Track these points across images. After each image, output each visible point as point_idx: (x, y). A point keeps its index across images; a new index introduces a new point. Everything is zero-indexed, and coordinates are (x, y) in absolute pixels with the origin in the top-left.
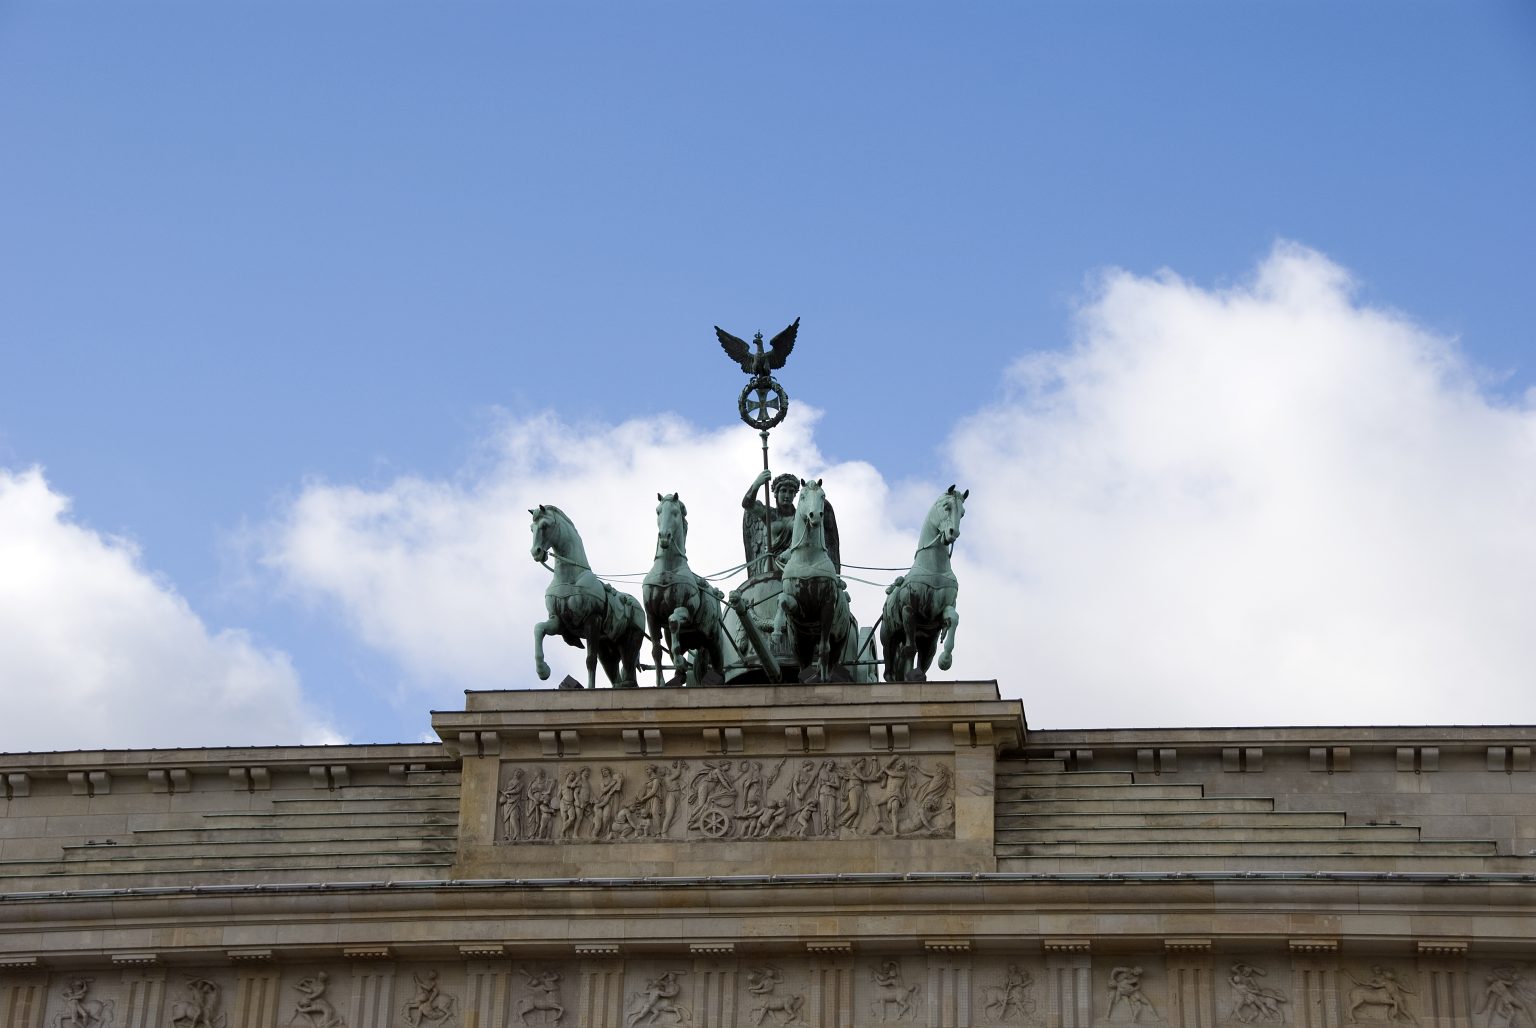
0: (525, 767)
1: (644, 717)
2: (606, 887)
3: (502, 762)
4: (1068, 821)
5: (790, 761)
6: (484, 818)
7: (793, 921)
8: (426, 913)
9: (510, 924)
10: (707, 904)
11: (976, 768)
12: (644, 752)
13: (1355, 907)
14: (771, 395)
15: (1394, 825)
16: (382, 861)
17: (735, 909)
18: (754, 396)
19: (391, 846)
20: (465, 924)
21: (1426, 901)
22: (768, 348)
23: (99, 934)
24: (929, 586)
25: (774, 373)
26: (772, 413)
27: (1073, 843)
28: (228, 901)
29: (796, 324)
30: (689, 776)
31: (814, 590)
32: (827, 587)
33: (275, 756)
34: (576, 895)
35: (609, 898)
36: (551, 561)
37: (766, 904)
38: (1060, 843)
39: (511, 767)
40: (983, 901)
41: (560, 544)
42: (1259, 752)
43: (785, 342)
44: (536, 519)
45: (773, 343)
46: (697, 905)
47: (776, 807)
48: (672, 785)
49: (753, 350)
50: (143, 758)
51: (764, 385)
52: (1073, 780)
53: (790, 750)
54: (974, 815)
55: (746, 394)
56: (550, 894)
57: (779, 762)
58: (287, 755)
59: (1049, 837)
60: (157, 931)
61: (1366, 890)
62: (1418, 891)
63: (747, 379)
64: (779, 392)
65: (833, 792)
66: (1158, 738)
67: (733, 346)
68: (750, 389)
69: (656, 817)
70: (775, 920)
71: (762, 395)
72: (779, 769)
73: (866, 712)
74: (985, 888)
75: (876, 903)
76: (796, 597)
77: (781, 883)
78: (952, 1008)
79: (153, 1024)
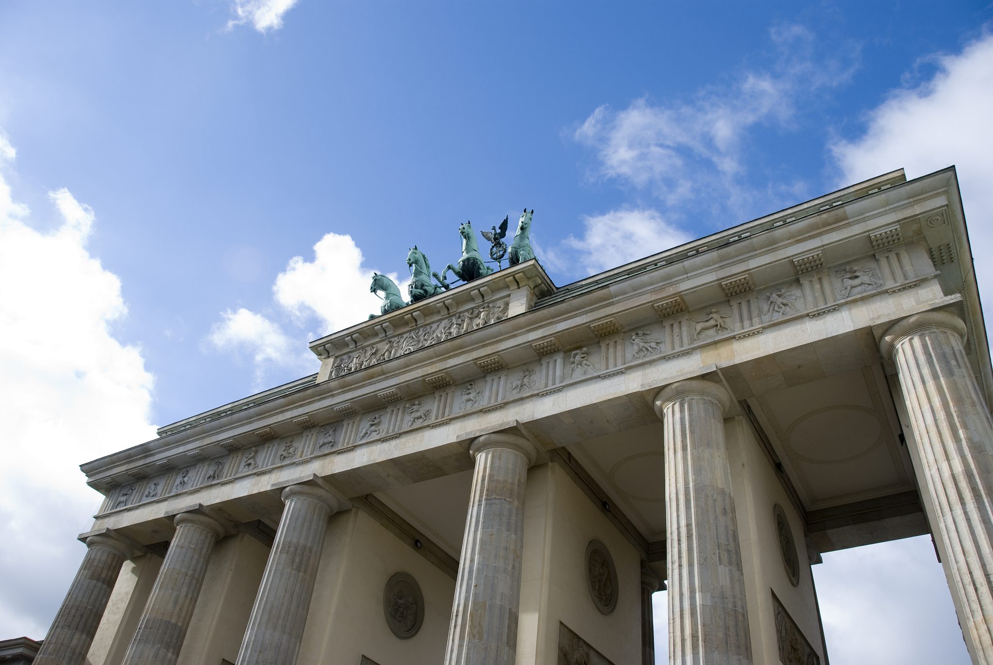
0: (344, 356)
3: (336, 357)
7: (420, 370)
8: (281, 410)
11: (520, 296)
12: (387, 336)
13: (685, 277)
20: (295, 410)
21: (722, 259)
22: (499, 231)
23: (184, 447)
24: (516, 248)
28: (218, 421)
29: (507, 218)
30: (405, 338)
31: (468, 263)
32: (473, 262)
35: (344, 381)
37: (407, 366)
39: (339, 358)
40: (501, 334)
41: (384, 287)
45: (500, 228)
47: (433, 339)
53: (442, 316)
55: (492, 249)
56: (322, 386)
57: (438, 323)
60: (200, 441)
61: (688, 263)
65: (458, 326)
68: (493, 247)
70: (412, 373)
74: (500, 326)
75: (454, 350)
76: (462, 269)
78: (494, 394)
79: (201, 481)
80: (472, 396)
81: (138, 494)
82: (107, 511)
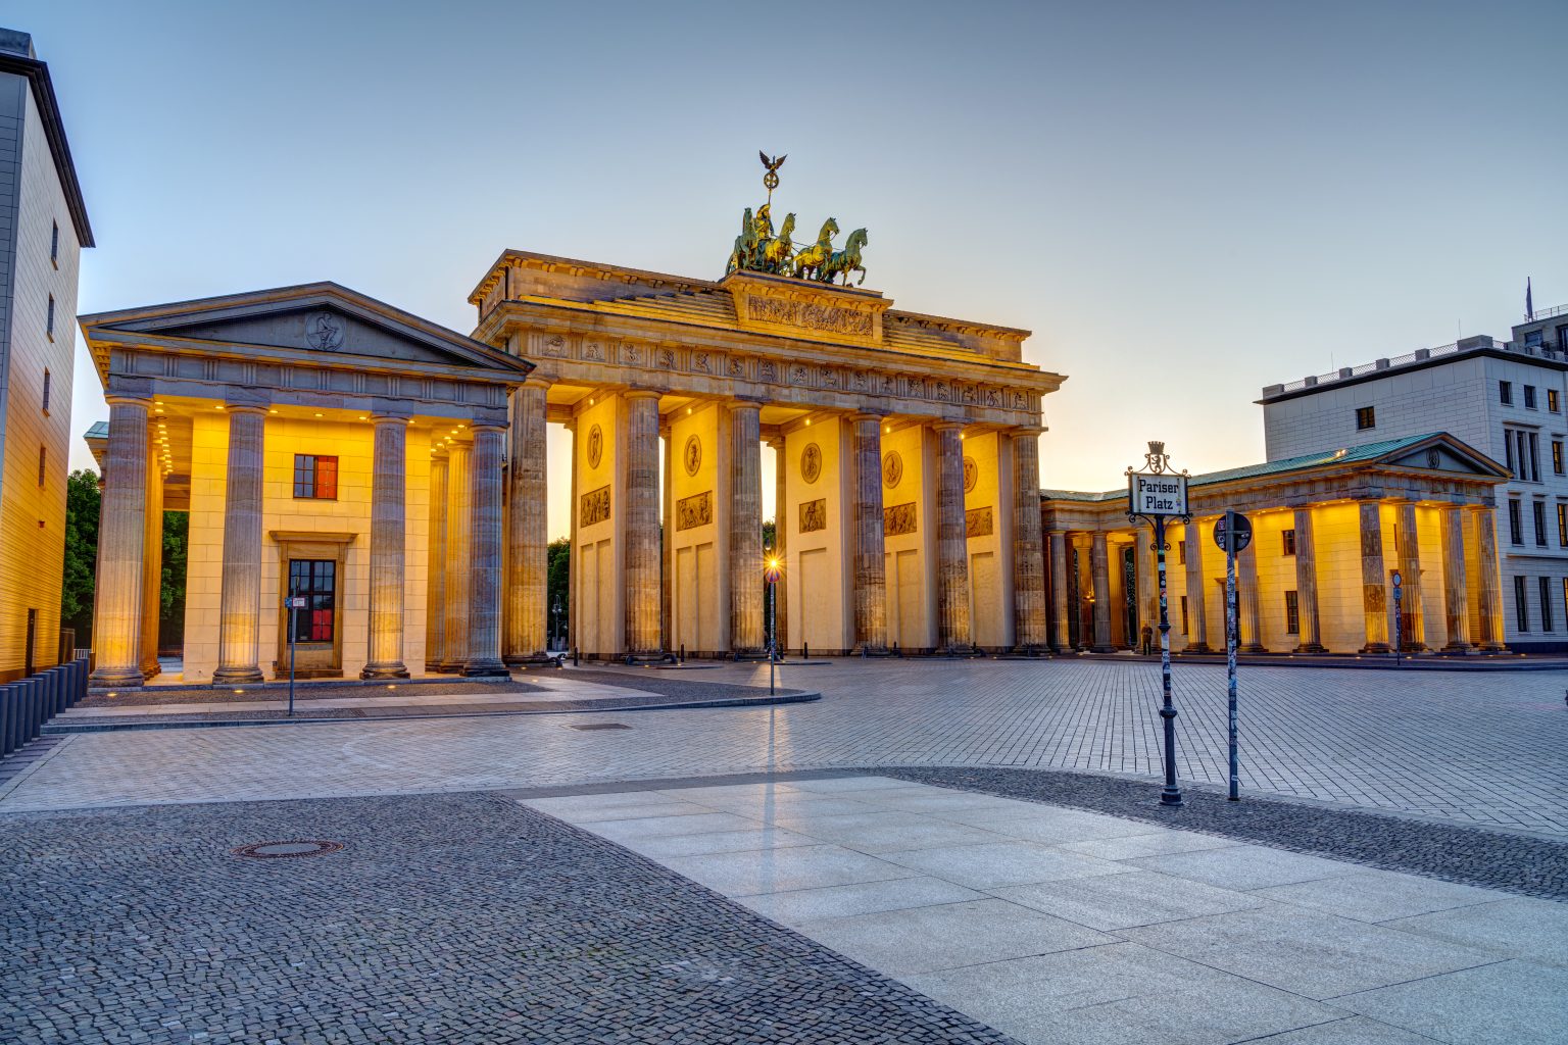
0: (755, 296)
1: (796, 287)
3: (749, 293)
4: (897, 337)
5: (829, 307)
6: (743, 311)
7: (843, 358)
9: (766, 348)
11: (878, 318)
12: (791, 298)
13: (973, 371)
15: (967, 347)
16: (715, 319)
17: (829, 352)
18: (769, 177)
19: (717, 316)
20: (753, 346)
25: (776, 171)
26: (774, 184)
27: (901, 344)
30: (801, 307)
35: (796, 344)
38: (898, 343)
39: (751, 295)
40: (884, 358)
46: (819, 350)
47: (827, 322)
48: (798, 310)
49: (771, 162)
51: (772, 173)
52: (900, 326)
54: (878, 331)
57: (825, 307)
59: (896, 341)
61: (978, 367)
63: (768, 171)
64: (777, 178)
65: (840, 318)
69: (794, 318)
71: (772, 177)
73: (855, 296)
75: (865, 355)
77: (843, 347)
78: (874, 387)
79: (653, 363)
80: (862, 382)
81: (574, 349)
82: (536, 352)
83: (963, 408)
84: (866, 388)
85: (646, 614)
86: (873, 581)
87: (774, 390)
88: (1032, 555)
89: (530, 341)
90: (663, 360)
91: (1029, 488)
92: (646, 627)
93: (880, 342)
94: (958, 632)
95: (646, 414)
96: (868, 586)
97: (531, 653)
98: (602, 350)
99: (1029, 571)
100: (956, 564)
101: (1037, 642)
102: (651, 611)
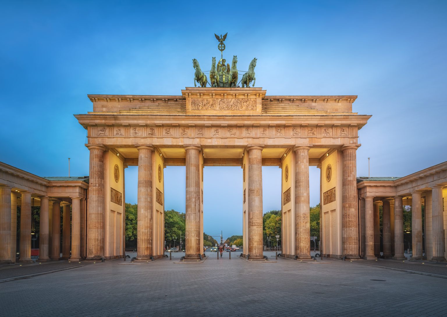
0: (195, 99)
1: (213, 91)
2: (209, 116)
3: (192, 98)
4: (271, 108)
5: (233, 99)
6: (190, 106)
7: (236, 121)
8: (183, 119)
9: (196, 121)
10: (224, 119)
11: (259, 100)
12: (212, 97)
13: (311, 120)
14: (223, 46)
15: (314, 109)
16: (175, 112)
17: (227, 120)
18: (220, 45)
19: (176, 110)
20: (189, 121)
21: (320, 119)
23: (137, 121)
24: (251, 74)
25: (223, 42)
26: (223, 48)
27: (273, 111)
30: (219, 101)
33: (157, 97)
34: (205, 117)
35: (210, 117)
36: (195, 68)
37: (232, 119)
38: (270, 111)
39: (193, 99)
40: (262, 119)
41: (197, 65)
42: (296, 99)
43: (225, 37)
44: (194, 61)
45: (223, 37)
46: (222, 119)
47: (232, 106)
48: (216, 102)
49: (220, 38)
50: (138, 96)
51: (222, 43)
52: (272, 103)
53: (233, 97)
54: (259, 107)
56: (202, 117)
57: (231, 99)
58: (159, 97)
59: (269, 110)
60: (145, 121)
61: (313, 117)
62: (319, 117)
63: (219, 43)
64: (224, 45)
65: (239, 104)
66: (282, 97)
67: (217, 37)
69: (214, 107)
70: (233, 121)
71: (222, 45)
72: (231, 100)
73: (245, 92)
74: (262, 117)
75: (247, 119)
77: (234, 116)
78: (256, 134)
79: (145, 134)
80: (249, 132)
81: (110, 132)
82: (94, 135)
83: (308, 139)
84: (252, 135)
85: (142, 240)
86: (254, 224)
87: (203, 140)
88: (349, 210)
89: (92, 130)
90: (150, 132)
91: (349, 176)
92: (142, 245)
93: (260, 112)
94: (302, 248)
95: (142, 156)
96: (252, 227)
97: (93, 256)
98: (123, 131)
99: (347, 218)
100: (302, 216)
101: (351, 253)
102: (145, 239)
